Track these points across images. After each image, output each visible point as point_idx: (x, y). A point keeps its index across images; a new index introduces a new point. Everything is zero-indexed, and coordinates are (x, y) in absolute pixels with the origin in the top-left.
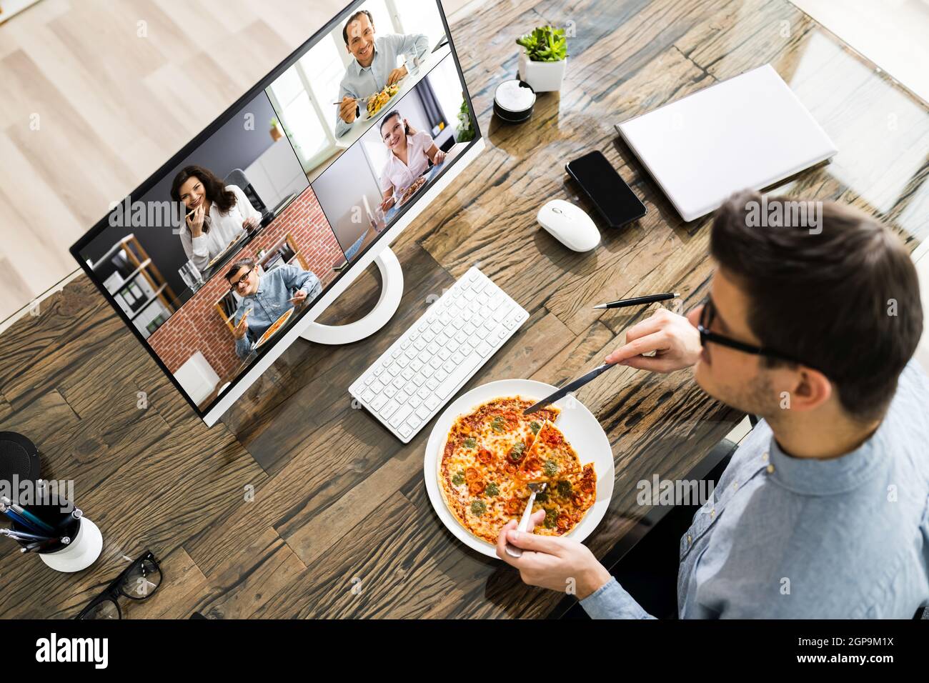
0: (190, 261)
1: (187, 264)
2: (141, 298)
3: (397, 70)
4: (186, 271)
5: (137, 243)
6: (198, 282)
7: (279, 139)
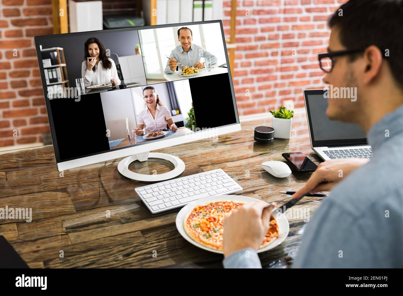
0: (82, 79)
1: (80, 79)
2: (55, 79)
3: (200, 63)
4: (79, 82)
5: (63, 53)
6: (82, 91)
7: (138, 55)
